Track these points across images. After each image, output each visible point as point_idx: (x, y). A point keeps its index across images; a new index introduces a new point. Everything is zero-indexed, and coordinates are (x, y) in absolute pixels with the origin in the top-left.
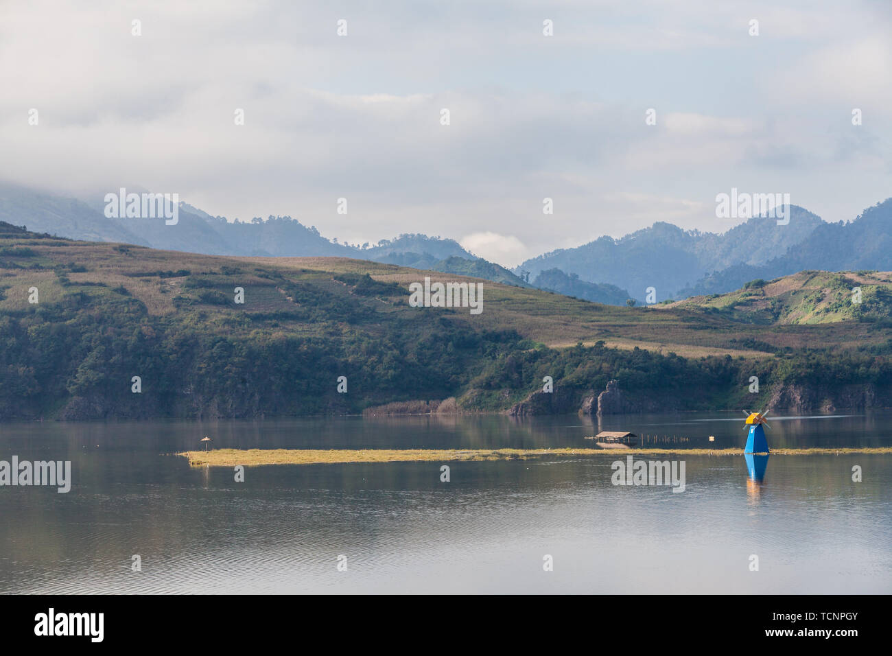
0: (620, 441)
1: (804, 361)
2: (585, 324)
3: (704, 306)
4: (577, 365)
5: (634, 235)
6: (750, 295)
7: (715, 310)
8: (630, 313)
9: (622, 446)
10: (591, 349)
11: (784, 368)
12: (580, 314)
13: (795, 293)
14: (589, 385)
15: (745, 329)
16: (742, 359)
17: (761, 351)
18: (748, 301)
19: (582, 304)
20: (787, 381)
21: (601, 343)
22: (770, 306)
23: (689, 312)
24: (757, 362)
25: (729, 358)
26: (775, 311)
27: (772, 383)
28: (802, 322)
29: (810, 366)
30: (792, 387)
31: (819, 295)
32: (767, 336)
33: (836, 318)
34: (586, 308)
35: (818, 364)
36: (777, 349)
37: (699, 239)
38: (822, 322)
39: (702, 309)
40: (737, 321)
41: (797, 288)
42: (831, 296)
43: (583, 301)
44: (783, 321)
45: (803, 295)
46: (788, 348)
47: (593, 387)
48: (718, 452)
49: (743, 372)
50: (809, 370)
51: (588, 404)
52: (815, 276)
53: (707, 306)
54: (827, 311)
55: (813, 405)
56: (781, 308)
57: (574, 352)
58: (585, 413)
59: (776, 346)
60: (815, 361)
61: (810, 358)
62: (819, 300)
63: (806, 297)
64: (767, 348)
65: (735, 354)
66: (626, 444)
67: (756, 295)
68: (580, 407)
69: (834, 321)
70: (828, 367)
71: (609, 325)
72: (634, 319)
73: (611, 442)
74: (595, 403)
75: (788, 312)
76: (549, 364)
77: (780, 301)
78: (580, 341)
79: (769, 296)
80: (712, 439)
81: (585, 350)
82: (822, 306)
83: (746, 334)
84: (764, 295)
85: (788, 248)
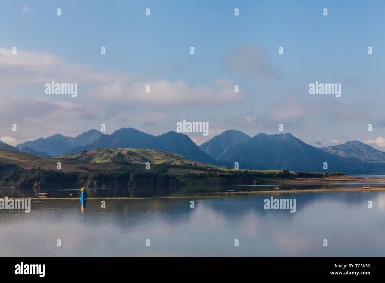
0: (45, 195)
1: (97, 173)
2: (35, 162)
3: (69, 157)
4: (33, 174)
5: (50, 137)
6: (82, 154)
7: (72, 159)
8: (48, 159)
9: (45, 197)
10: (37, 169)
11: (92, 175)
12: (34, 159)
13: (95, 154)
14: (36, 180)
15: (81, 164)
16: (80, 172)
17: (85, 170)
18: (81, 156)
19: (35, 157)
20: (92, 179)
21: (40, 168)
22: (88, 158)
23: (65, 159)
24: (84, 173)
25: (76, 172)
26: (89, 159)
27: (88, 179)
28: (97, 162)
29: (99, 175)
30: (94, 181)
31: (102, 155)
32: (86, 166)
33: (107, 161)
34: (36, 158)
35: (101, 174)
36: (90, 170)
37: (68, 138)
38: (103, 162)
39: (69, 158)
40: (78, 162)
41: (95, 153)
42: (105, 155)
43: (35, 156)
44: (91, 162)
45: (97, 155)
46: (93, 170)
47: (37, 180)
48: (73, 199)
49: (80, 176)
50: (99, 176)
51: (36, 185)
52: (100, 149)
53: (70, 157)
54: (104, 159)
55: (99, 185)
56: (91, 158)
57: (32, 170)
58: (35, 188)
59: (89, 169)
60: (100, 173)
61: (99, 172)
62: (102, 156)
63: (98, 155)
64: (87, 169)
65: (78, 171)
66: (47, 196)
67: (84, 154)
68: (33, 186)
69: (106, 162)
70: (104, 175)
71: (42, 163)
72: (49, 161)
73: (42, 196)
74: (38, 185)
75: (93, 159)
76: (25, 174)
77: (91, 156)
78: (34, 167)
79: (88, 155)
80: (71, 195)
81: (35, 170)
82: (103, 158)
83: (81, 165)
84: (86, 154)
85: (93, 142)
